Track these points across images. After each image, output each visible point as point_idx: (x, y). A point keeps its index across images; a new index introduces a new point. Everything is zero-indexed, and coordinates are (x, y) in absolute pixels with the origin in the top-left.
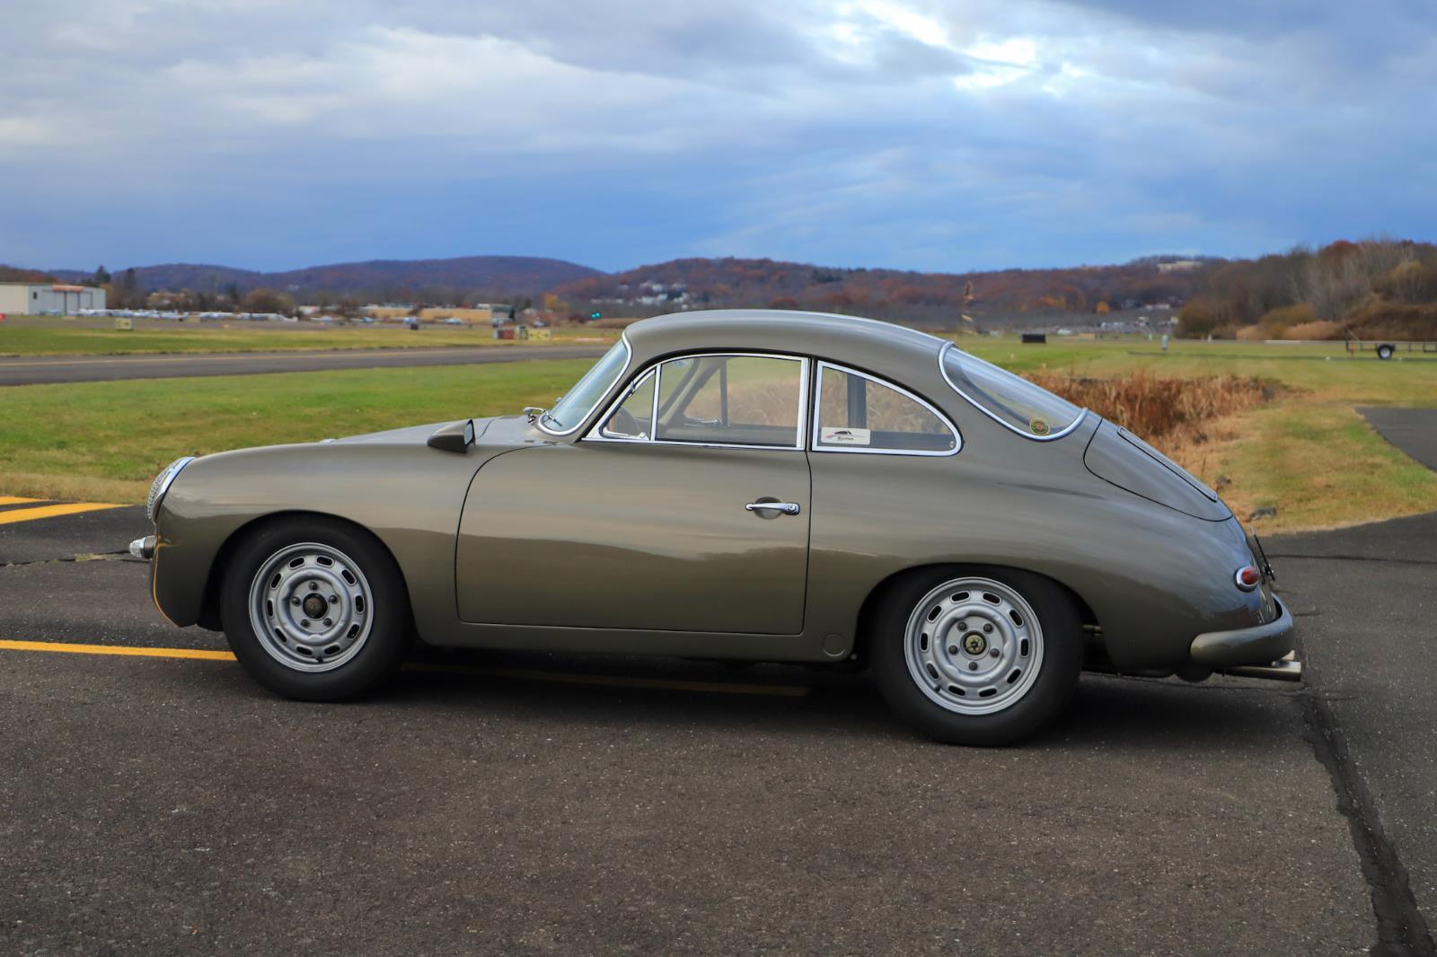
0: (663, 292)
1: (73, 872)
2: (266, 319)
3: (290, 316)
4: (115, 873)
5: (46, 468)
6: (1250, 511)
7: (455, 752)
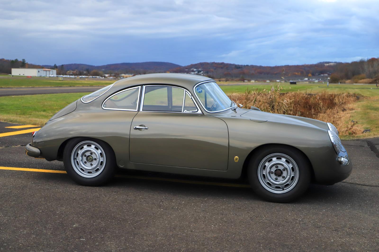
0: (197, 71)
1: (43, 247)
2: (96, 77)
3: (102, 77)
4: (56, 248)
5: (40, 117)
6: (363, 130)
7: (156, 206)
